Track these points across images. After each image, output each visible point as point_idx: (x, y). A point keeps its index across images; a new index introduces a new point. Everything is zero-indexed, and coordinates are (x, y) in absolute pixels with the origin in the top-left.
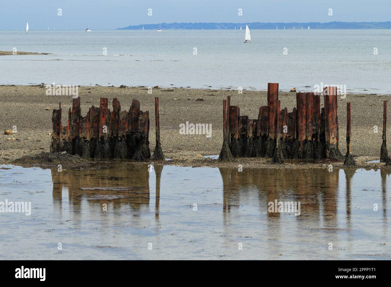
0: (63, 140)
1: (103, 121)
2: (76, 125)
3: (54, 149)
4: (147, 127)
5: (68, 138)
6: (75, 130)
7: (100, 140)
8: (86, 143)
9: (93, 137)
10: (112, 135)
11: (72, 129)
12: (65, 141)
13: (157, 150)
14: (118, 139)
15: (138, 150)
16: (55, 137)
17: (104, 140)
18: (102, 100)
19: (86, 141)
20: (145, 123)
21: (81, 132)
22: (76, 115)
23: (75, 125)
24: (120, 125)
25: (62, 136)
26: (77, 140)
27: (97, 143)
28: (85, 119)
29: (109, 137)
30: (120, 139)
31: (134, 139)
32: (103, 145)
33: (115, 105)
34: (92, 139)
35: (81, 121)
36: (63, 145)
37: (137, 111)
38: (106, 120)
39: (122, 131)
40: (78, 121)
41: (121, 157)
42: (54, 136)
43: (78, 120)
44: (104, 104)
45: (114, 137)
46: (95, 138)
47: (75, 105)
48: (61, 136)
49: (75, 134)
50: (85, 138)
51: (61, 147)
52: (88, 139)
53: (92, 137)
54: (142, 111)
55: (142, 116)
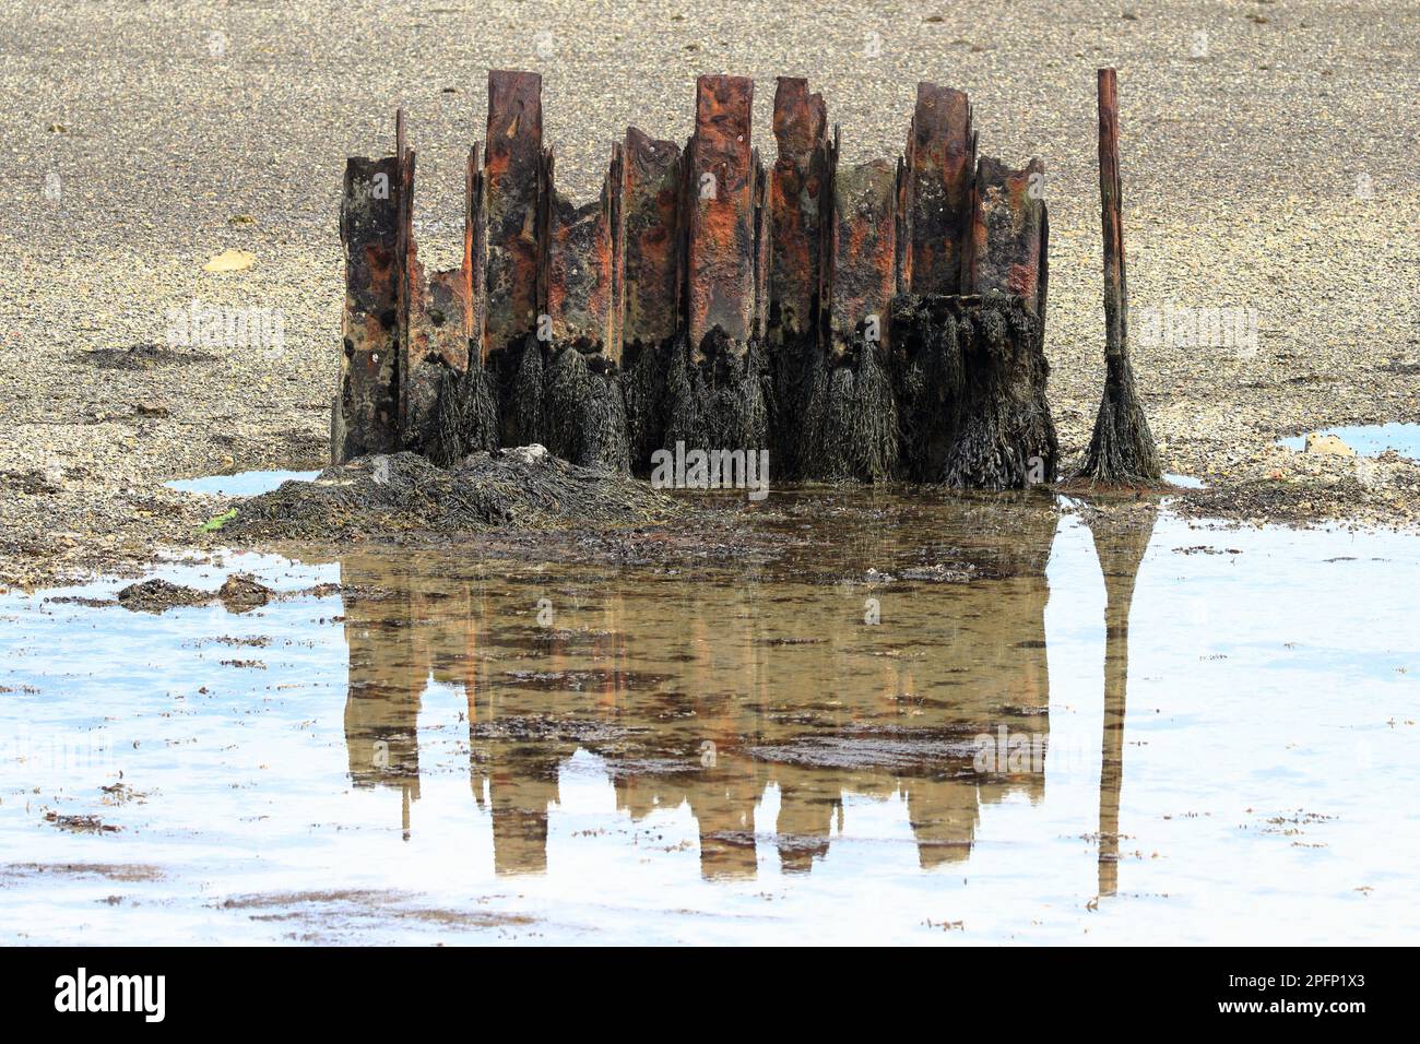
0: (431, 359)
1: (718, 232)
2: (517, 256)
3: (357, 420)
4: (1034, 264)
5: (464, 347)
6: (509, 292)
7: (698, 358)
8: (598, 379)
9: (637, 341)
10: (771, 325)
11: (490, 286)
12: (446, 365)
13: (1119, 419)
14: (828, 348)
15: (986, 421)
16: (360, 339)
17: (723, 354)
18: (712, 94)
19: (597, 366)
20: (1022, 242)
21: (564, 306)
22: (514, 192)
23: (508, 262)
24: (842, 254)
25: (424, 337)
26: (532, 363)
27: (680, 375)
28: (587, 219)
29: (755, 337)
30: (840, 348)
31: (955, 347)
32: (728, 394)
33: (789, 121)
34: (632, 352)
35: (559, 232)
36: (431, 393)
37: (950, 157)
38: (741, 225)
39: (853, 294)
40: (527, 234)
41: (862, 473)
42: (353, 339)
43: (529, 226)
44: (724, 118)
45: (789, 335)
46: (652, 344)
47: (505, 124)
48: (413, 333)
49: (507, 323)
50: (594, 344)
51: (417, 408)
52: (611, 351)
53: (630, 340)
54: (998, 161)
55: (1005, 191)
